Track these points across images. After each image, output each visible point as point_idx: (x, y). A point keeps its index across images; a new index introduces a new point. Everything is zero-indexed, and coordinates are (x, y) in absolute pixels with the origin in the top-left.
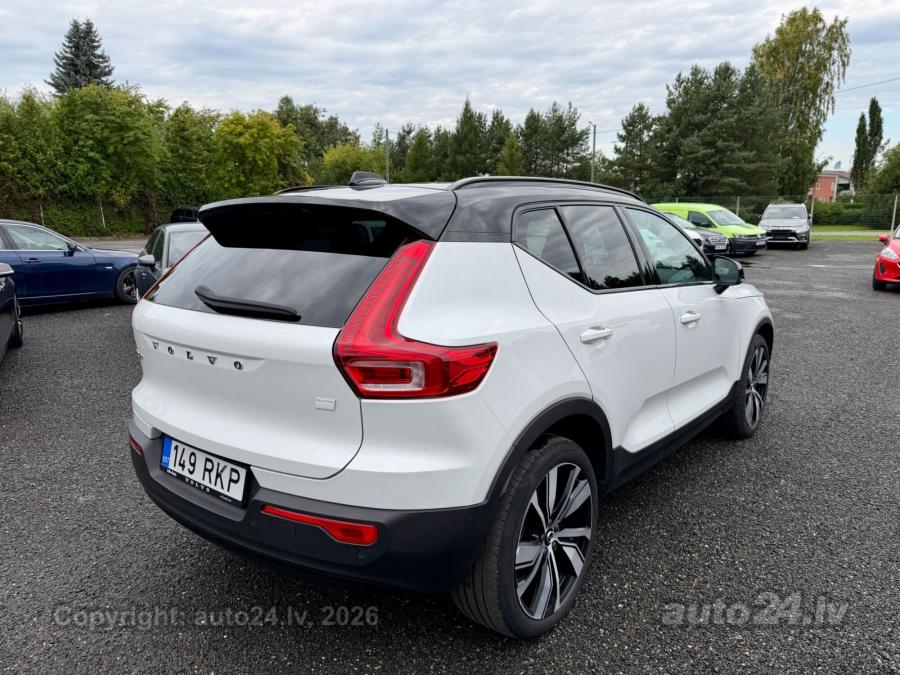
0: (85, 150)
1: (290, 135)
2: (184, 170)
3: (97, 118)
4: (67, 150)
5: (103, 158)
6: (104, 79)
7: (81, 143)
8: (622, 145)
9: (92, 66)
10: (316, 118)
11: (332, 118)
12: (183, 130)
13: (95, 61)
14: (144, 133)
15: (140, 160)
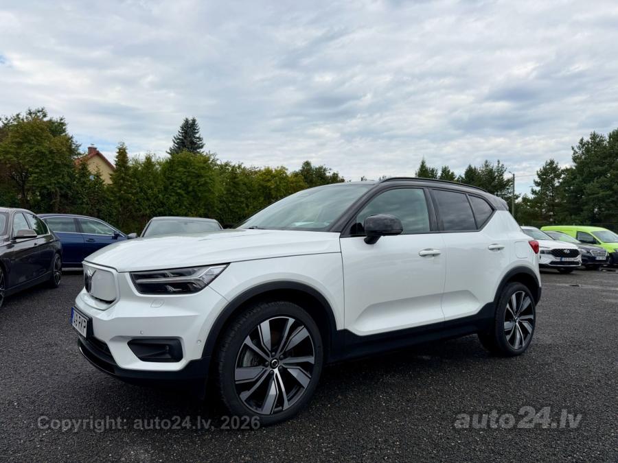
0: (176, 188)
1: (300, 182)
2: (233, 201)
3: (185, 170)
4: (166, 188)
5: (186, 194)
6: (198, 150)
7: (174, 184)
8: (538, 189)
9: (193, 143)
10: (325, 174)
11: (334, 174)
12: (235, 178)
13: (195, 140)
14: (210, 179)
15: (206, 194)
